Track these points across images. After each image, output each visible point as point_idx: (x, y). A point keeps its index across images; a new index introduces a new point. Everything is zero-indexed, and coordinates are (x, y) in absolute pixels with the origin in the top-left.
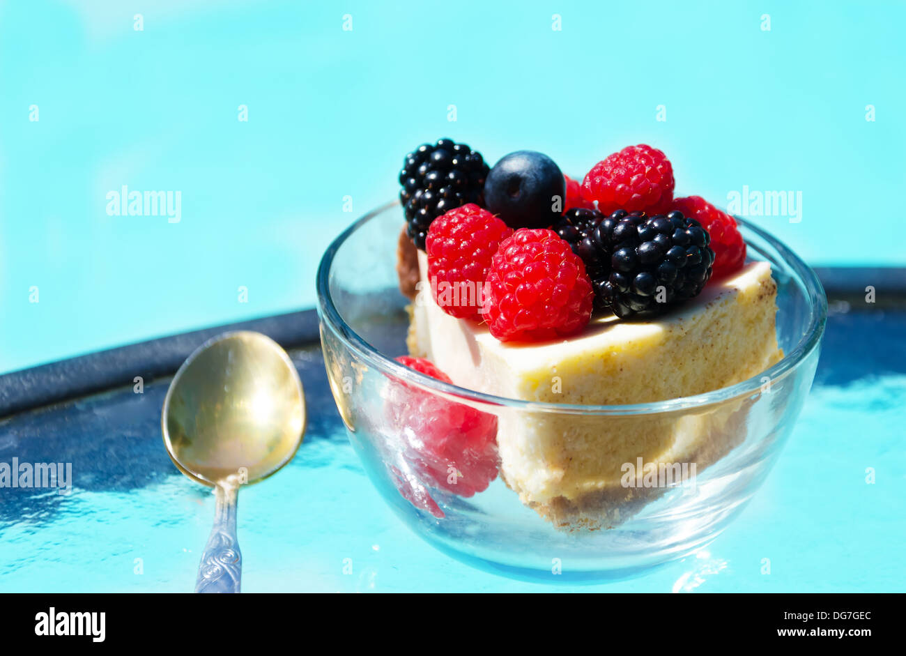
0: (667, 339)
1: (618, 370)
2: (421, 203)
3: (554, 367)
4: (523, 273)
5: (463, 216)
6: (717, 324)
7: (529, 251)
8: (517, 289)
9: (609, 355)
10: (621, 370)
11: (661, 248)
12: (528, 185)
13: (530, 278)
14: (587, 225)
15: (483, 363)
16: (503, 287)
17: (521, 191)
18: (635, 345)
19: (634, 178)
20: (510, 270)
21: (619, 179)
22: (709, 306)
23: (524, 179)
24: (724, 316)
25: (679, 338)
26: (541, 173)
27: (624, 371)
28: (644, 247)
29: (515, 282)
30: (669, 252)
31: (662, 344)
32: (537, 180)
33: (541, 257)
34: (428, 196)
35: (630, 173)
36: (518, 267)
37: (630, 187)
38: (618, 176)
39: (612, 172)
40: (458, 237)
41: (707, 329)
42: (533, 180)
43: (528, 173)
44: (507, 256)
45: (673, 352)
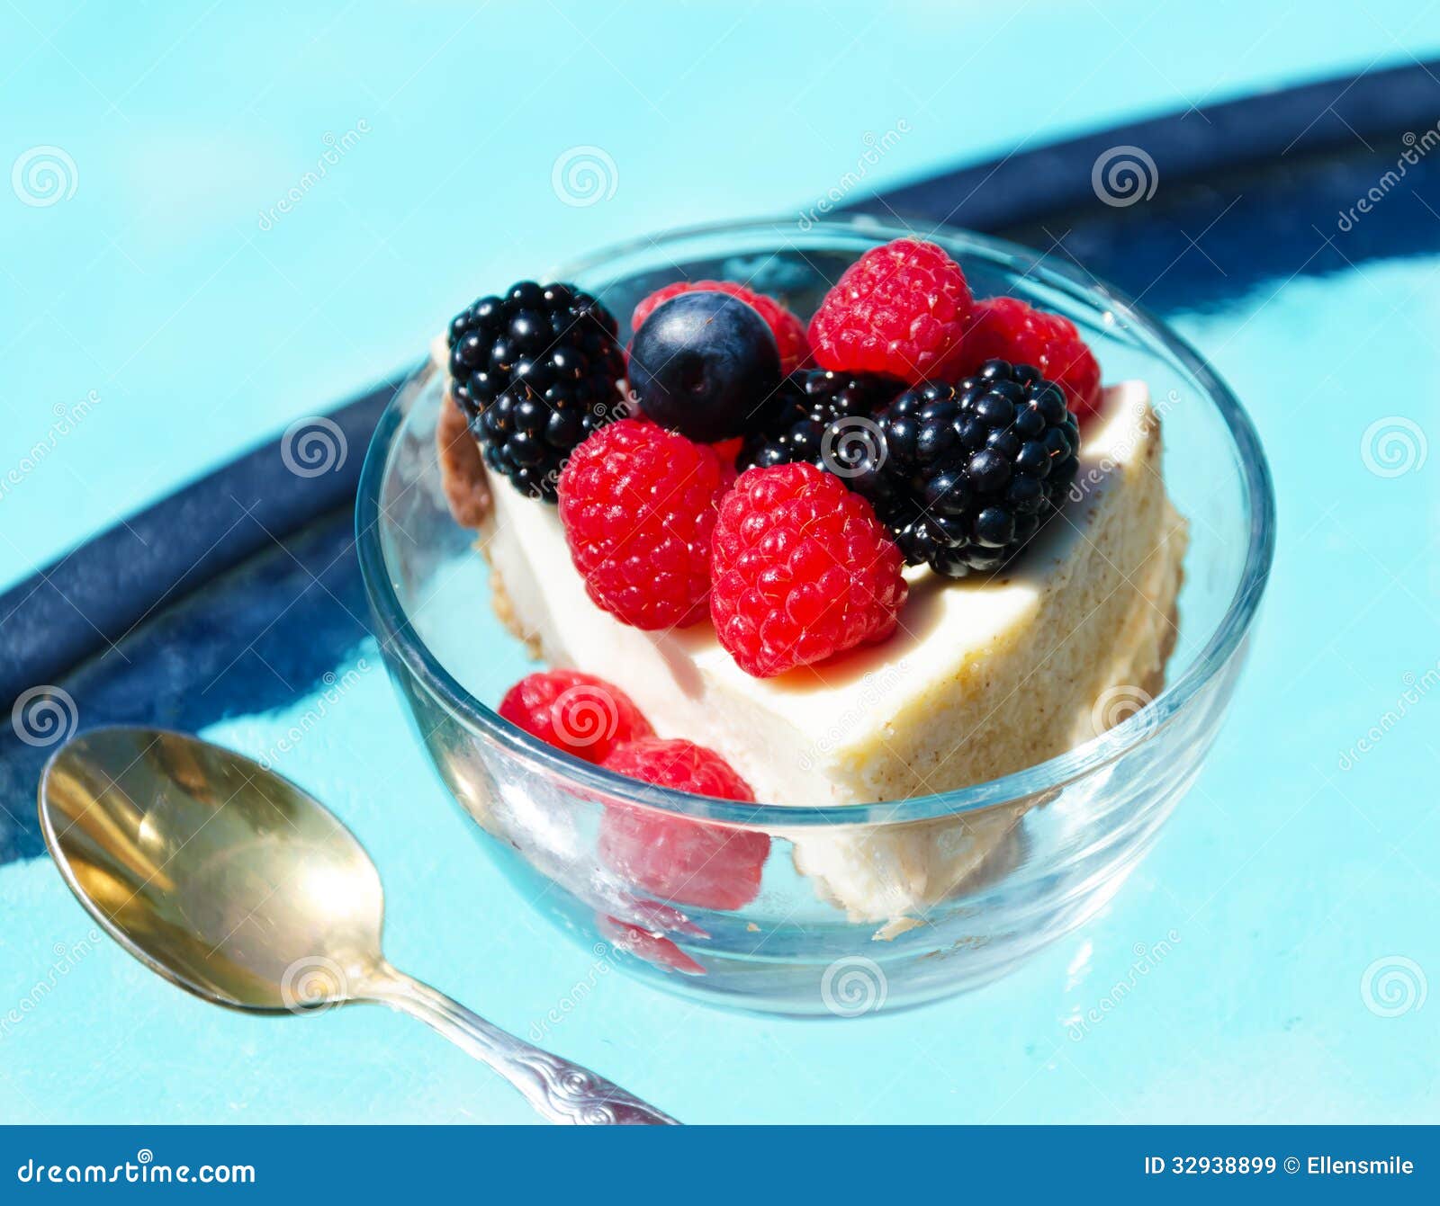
0: (1044, 605)
1: (984, 685)
2: (514, 420)
3: (888, 724)
4: (788, 567)
5: (623, 457)
6: (1106, 538)
7: (787, 520)
8: (788, 600)
9: (968, 672)
10: (988, 685)
11: (1004, 453)
12: (719, 368)
13: (805, 572)
14: (832, 408)
15: (709, 695)
16: (759, 598)
17: (708, 380)
18: (1003, 639)
19: (915, 326)
20: (761, 567)
21: (890, 331)
22: (1091, 517)
23: (712, 358)
24: (1112, 519)
25: (1060, 594)
26: (737, 341)
27: (990, 686)
28: (979, 463)
29: (780, 588)
30: (1020, 457)
31: (1039, 616)
32: (735, 356)
33: (811, 528)
34: (527, 409)
35: (906, 316)
36: (777, 557)
37: (911, 342)
38: (886, 327)
39: (871, 319)
40: (628, 500)
41: (1093, 554)
42: (726, 358)
43: (713, 346)
44: (748, 536)
45: (1055, 621)
